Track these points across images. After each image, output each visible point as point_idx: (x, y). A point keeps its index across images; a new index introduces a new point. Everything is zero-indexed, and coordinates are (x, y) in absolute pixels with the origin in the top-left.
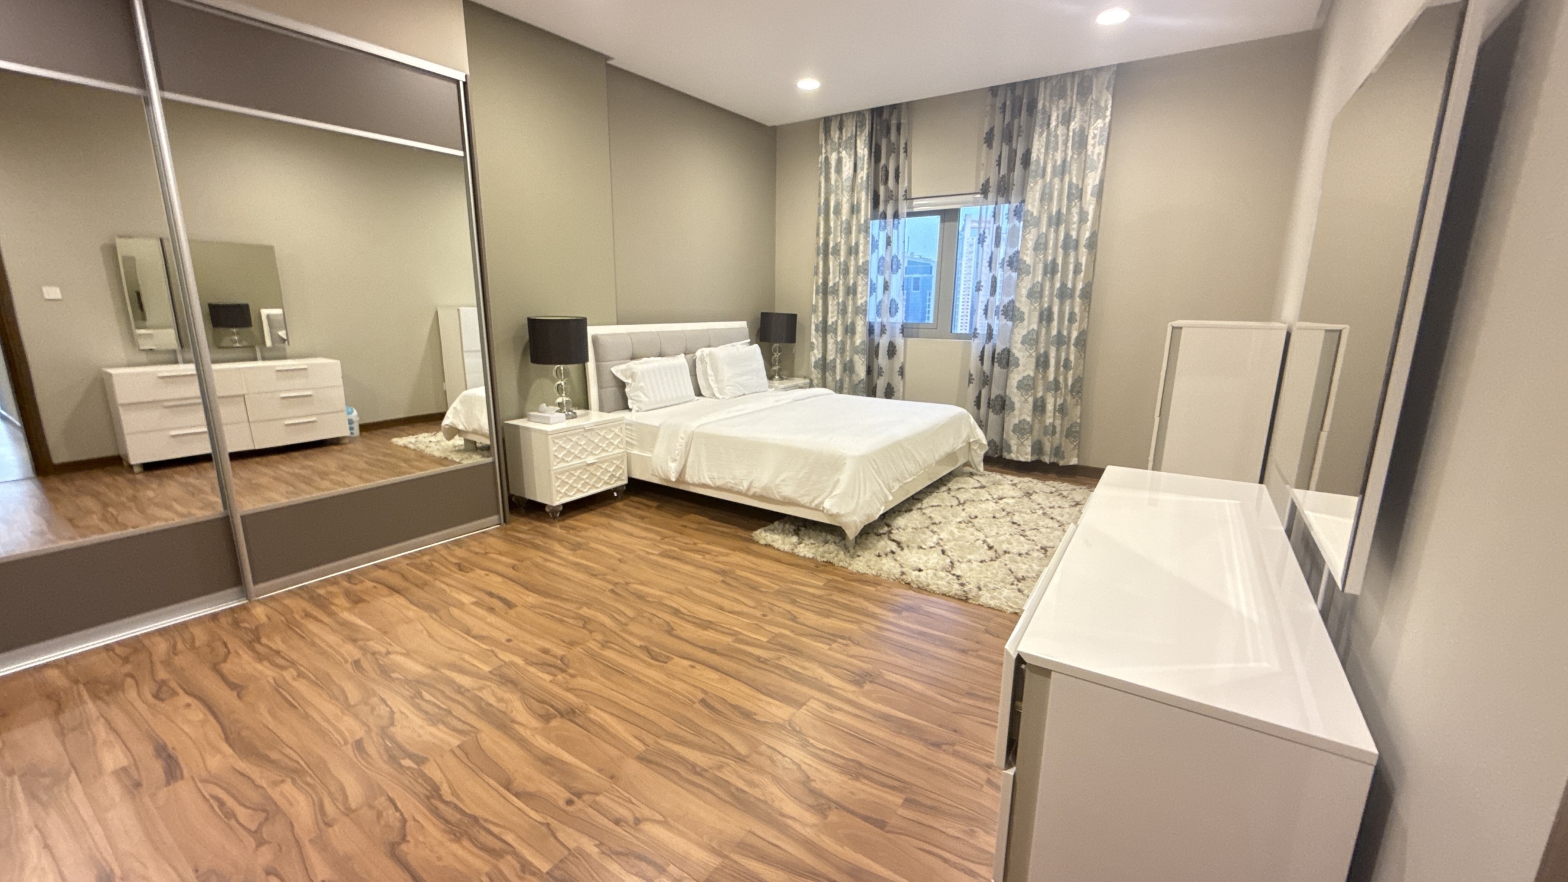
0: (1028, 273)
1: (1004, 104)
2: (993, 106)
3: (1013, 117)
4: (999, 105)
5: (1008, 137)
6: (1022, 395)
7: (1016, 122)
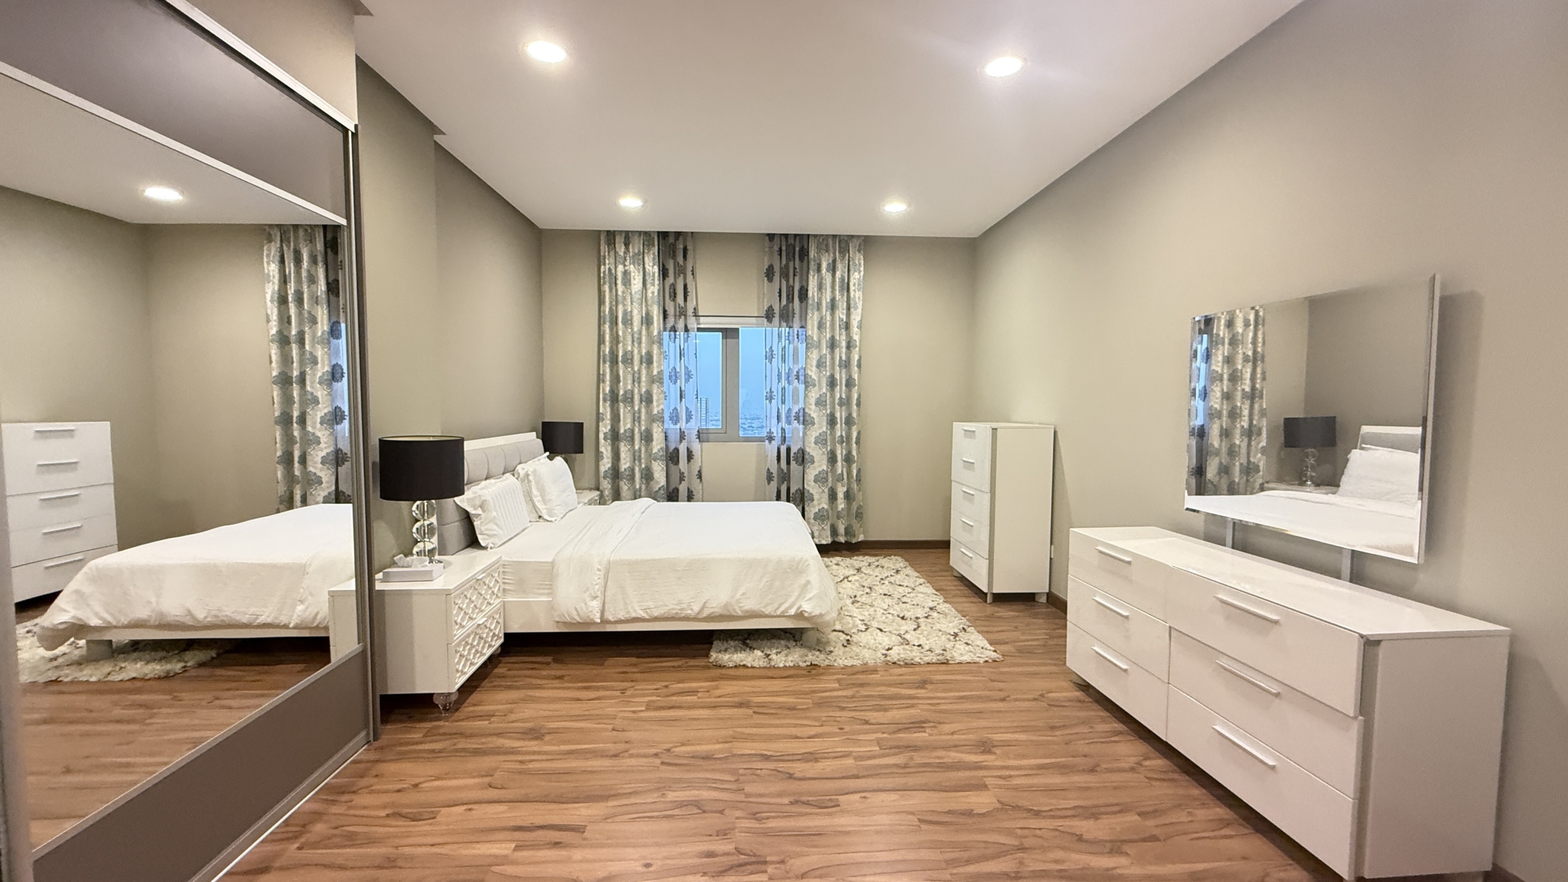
0: (814, 385)
1: (780, 249)
2: (771, 248)
3: (788, 259)
4: (776, 248)
5: (785, 274)
6: (819, 487)
7: (791, 264)
